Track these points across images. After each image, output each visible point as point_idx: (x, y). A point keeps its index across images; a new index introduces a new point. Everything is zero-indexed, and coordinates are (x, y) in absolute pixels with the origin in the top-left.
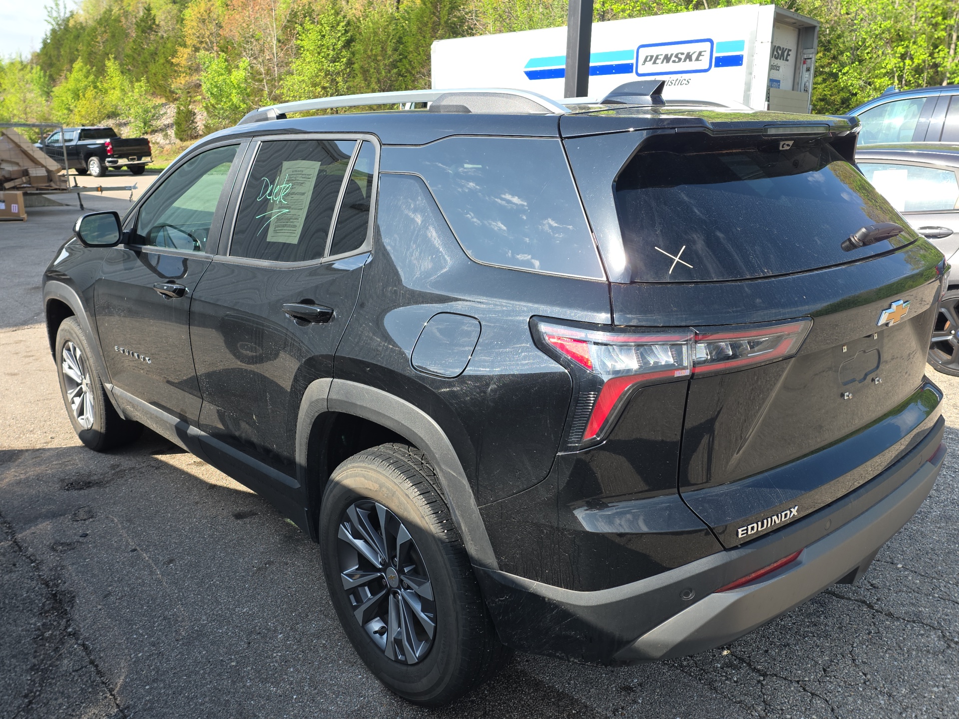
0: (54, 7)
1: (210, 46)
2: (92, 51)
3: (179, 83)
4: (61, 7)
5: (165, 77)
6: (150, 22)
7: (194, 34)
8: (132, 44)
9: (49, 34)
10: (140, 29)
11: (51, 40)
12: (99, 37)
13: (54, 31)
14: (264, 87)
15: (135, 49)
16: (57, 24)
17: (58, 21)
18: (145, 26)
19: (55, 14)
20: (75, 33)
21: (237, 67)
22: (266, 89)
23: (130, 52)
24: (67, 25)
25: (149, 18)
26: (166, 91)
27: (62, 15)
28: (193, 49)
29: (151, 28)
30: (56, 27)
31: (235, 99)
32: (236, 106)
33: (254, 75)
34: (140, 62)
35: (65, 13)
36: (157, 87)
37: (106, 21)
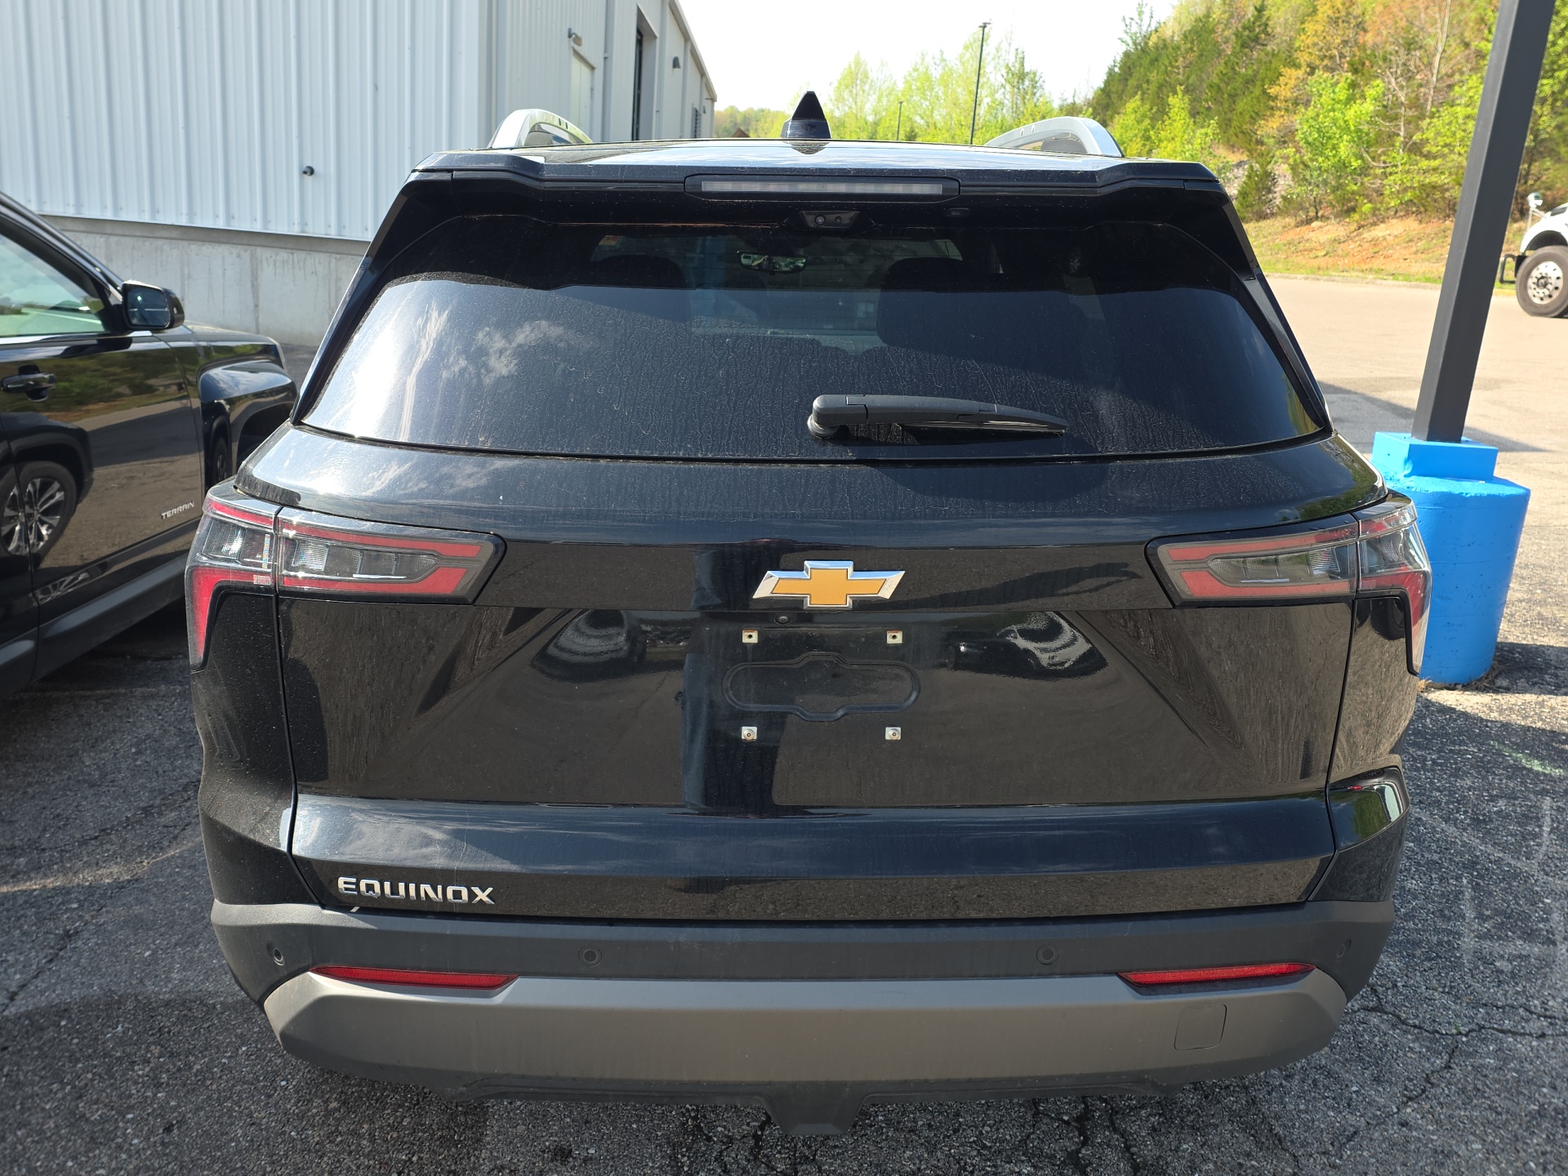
0: (1136, 17)
1: (1338, 62)
2: (1166, 81)
3: (1270, 127)
4: (1146, 17)
5: (1253, 120)
6: (1257, 30)
7: (1315, 44)
8: (1221, 68)
9: (1119, 59)
10: (1239, 42)
11: (1120, 68)
12: (1181, 59)
13: (1127, 54)
14: (1400, 129)
15: (1224, 75)
16: (1135, 44)
17: (1137, 38)
18: (1248, 37)
19: (1135, 29)
20: (1153, 55)
21: (1363, 97)
22: (1402, 133)
23: (1216, 80)
24: (1146, 44)
25: (1258, 23)
26: (1251, 140)
27: (1144, 28)
28: (1308, 69)
29: (1256, 39)
30: (1131, 48)
31: (1345, 150)
32: (1344, 164)
33: (1388, 111)
34: (1226, 96)
35: (1149, 25)
36: (1240, 135)
37: (1200, 32)
